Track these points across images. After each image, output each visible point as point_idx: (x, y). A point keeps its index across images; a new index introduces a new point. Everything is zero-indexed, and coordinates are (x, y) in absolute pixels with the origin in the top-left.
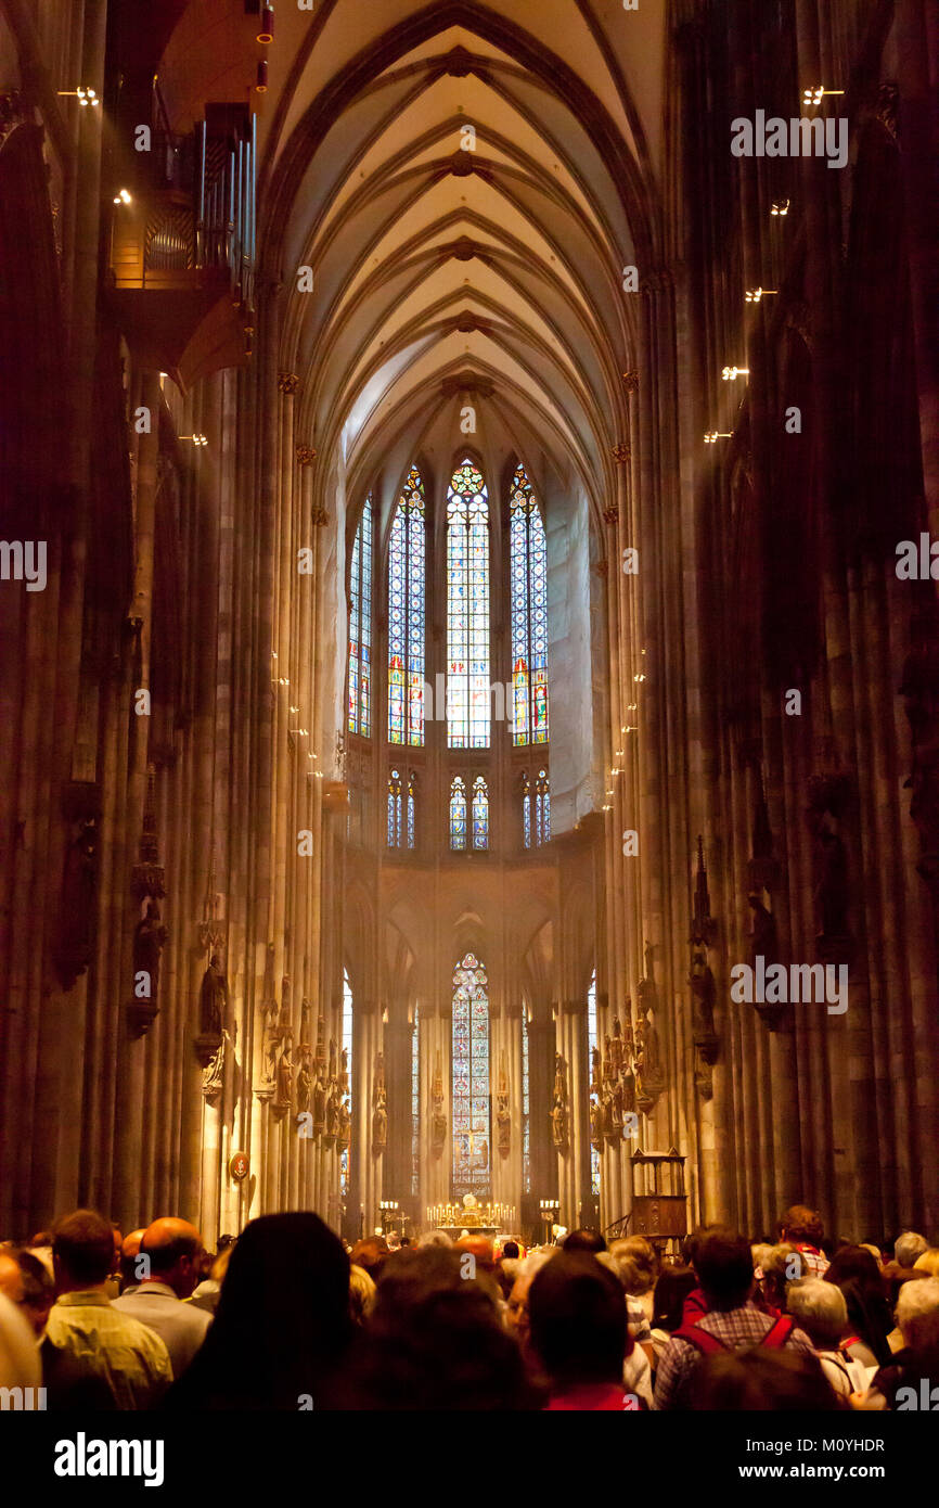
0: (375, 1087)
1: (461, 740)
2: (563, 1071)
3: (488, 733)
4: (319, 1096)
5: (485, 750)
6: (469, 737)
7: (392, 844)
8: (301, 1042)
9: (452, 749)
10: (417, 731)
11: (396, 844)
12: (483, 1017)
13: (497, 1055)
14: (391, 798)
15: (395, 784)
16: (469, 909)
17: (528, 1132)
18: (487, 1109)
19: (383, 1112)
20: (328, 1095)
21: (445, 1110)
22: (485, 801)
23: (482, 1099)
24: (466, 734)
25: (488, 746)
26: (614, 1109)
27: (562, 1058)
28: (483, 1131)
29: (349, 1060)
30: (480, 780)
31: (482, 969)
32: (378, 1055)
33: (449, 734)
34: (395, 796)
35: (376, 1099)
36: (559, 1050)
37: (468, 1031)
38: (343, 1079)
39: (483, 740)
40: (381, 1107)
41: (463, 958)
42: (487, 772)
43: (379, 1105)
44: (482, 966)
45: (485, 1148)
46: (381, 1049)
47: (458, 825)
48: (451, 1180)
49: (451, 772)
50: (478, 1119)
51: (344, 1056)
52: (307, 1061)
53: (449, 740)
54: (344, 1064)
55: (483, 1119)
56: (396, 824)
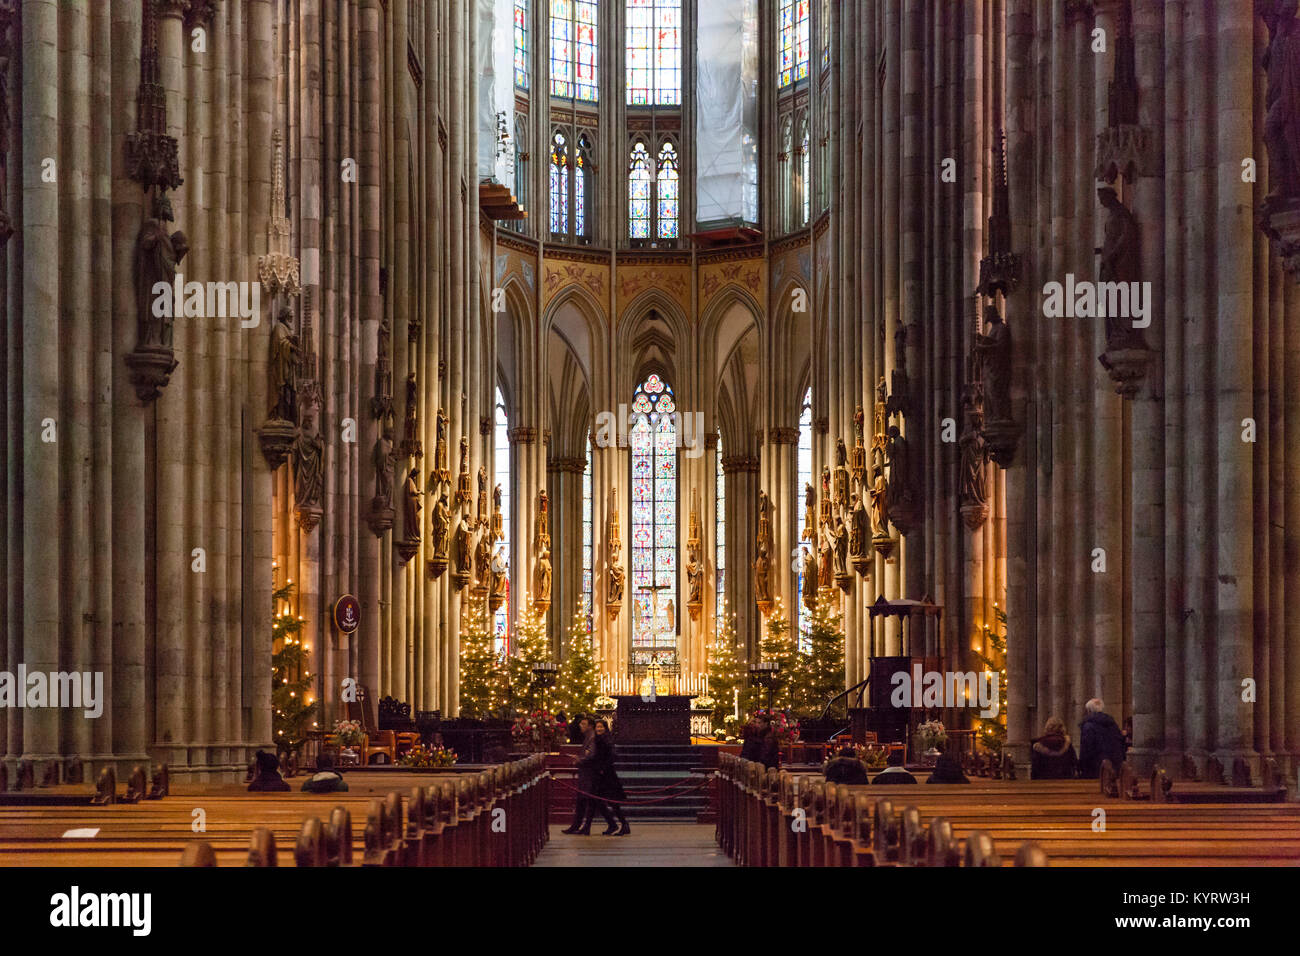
0: (537, 532)
1: (643, 93)
2: (768, 514)
3: (679, 85)
4: (461, 538)
5: (675, 107)
6: (654, 90)
7: (555, 229)
8: (437, 467)
9: (632, 107)
10: (587, 81)
11: (561, 229)
12: (669, 452)
13: (685, 496)
14: (554, 169)
15: (559, 152)
16: (653, 315)
17: (722, 590)
18: (673, 563)
19: (546, 563)
20: (476, 538)
21: (622, 562)
22: (674, 175)
23: (668, 551)
24: (650, 87)
25: (679, 103)
26: (836, 556)
27: (767, 499)
28: (669, 587)
29: (505, 500)
30: (668, 147)
31: (669, 394)
32: (539, 493)
33: (629, 86)
34: (559, 165)
35: (537, 547)
36: (764, 488)
37: (650, 469)
38: (496, 521)
39: (671, 94)
40: (544, 557)
41: (646, 380)
42: (676, 136)
43: (541, 555)
44: (669, 390)
45: (670, 607)
46: (543, 486)
47: (639, 206)
48: (630, 644)
49: (631, 135)
50: (663, 574)
51: (497, 495)
52: (447, 492)
53: (628, 93)
54: (498, 502)
55: (669, 574)
56: (560, 203)
